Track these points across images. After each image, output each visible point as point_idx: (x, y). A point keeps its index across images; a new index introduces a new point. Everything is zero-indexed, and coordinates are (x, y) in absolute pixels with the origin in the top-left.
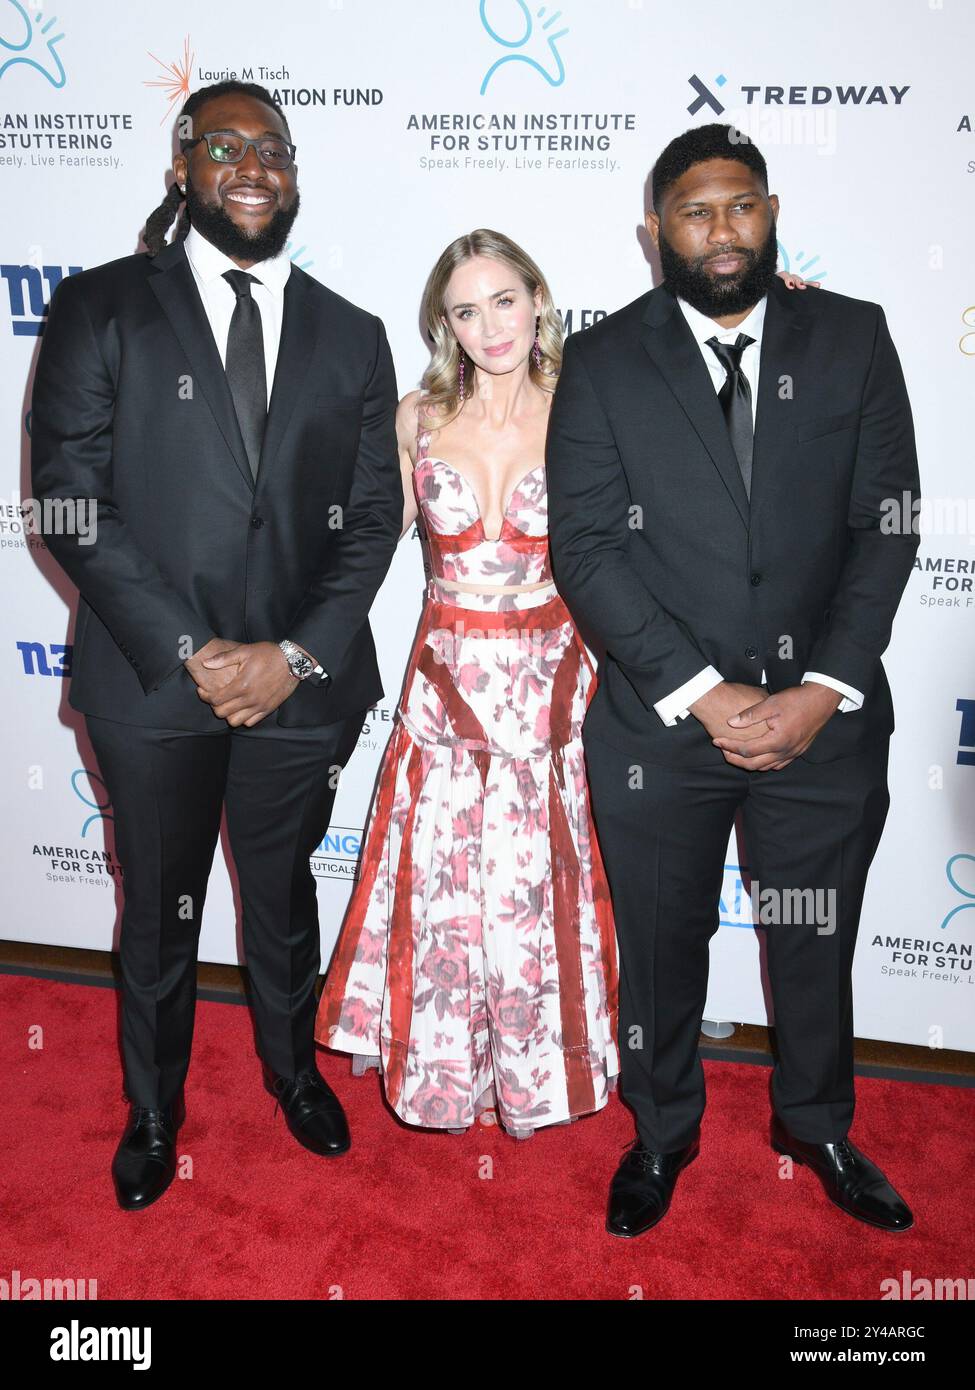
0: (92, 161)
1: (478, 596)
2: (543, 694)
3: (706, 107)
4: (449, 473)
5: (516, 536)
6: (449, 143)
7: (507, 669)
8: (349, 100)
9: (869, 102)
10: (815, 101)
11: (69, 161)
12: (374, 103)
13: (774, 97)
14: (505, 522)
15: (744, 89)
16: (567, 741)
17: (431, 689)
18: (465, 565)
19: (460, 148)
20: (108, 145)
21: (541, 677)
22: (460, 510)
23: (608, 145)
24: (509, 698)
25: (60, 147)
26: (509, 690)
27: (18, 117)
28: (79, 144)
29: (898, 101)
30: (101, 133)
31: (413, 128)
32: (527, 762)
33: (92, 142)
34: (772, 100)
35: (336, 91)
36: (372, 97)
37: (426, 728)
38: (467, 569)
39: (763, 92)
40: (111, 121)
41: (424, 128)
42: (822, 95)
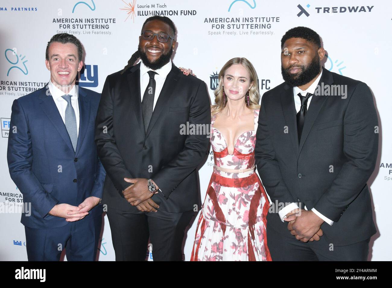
0: (102, 33)
1: (226, 173)
2: (247, 207)
3: (303, 14)
4: (218, 133)
5: (238, 154)
6: (218, 27)
7: (234, 198)
8: (185, 14)
9: (360, 11)
10: (341, 11)
11: (95, 33)
12: (193, 15)
13: (326, 10)
14: (235, 149)
15: (316, 8)
16: (255, 223)
17: (211, 201)
18: (222, 162)
19: (221, 28)
20: (108, 28)
21: (246, 200)
22: (220, 144)
23: (270, 27)
24: (234, 207)
25: (92, 28)
26: (234, 204)
27: (80, 19)
28: (99, 27)
29: (370, 11)
30: (105, 24)
31: (206, 22)
32: (240, 229)
33: (103, 27)
34: (326, 12)
35: (181, 11)
36: (193, 13)
37: (208, 213)
38: (223, 163)
39: (323, 9)
40: (109, 20)
41: (210, 22)
42: (343, 10)
